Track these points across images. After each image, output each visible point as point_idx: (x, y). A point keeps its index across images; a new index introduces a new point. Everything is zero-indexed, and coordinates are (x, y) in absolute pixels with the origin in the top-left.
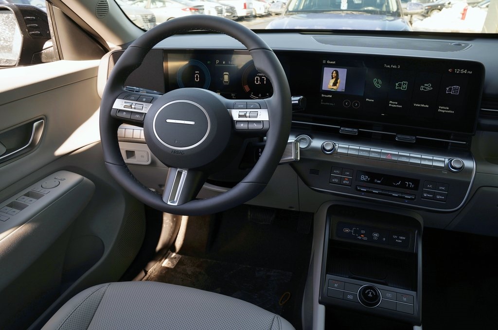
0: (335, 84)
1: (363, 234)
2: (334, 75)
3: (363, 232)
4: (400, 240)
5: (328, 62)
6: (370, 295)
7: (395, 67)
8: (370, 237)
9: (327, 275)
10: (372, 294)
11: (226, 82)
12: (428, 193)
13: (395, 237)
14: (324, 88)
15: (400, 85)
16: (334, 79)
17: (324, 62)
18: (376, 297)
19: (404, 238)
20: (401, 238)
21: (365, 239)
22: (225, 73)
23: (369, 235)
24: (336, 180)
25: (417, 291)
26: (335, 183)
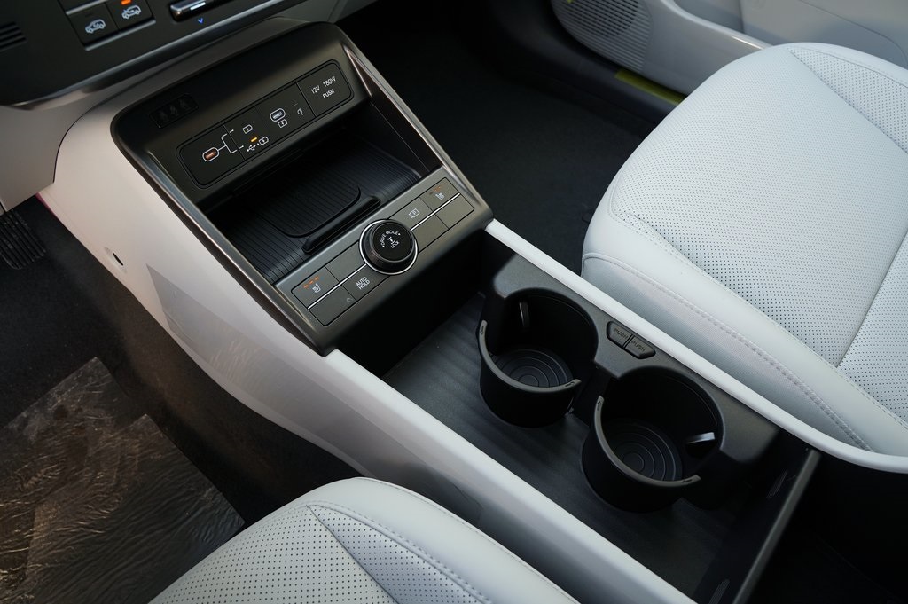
1: (251, 135)
3: (248, 129)
4: (329, 88)
6: (395, 244)
9: (277, 286)
10: (395, 238)
13: (316, 89)
18: (406, 237)
19: (333, 79)
20: (328, 83)
21: (264, 141)
23: (265, 127)
24: (97, 25)
25: (439, 165)
26: (99, 36)
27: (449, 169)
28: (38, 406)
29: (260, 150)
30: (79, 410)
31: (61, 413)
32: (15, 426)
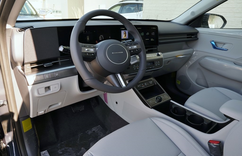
0: (125, 36)
2: (125, 33)
3: (142, 84)
5: (122, 28)
7: (140, 28)
8: (145, 85)
11: (88, 40)
12: (156, 64)
13: (150, 82)
14: (122, 38)
15: (142, 34)
16: (125, 35)
17: (121, 28)
18: (161, 98)
19: (152, 82)
21: (144, 86)
22: (87, 37)
23: (144, 85)
24: (135, 69)
25: (164, 93)
26: (135, 70)
27: (166, 93)
28: (90, 130)
29: (143, 87)
30: (97, 132)
31: (94, 131)
32: (87, 132)
